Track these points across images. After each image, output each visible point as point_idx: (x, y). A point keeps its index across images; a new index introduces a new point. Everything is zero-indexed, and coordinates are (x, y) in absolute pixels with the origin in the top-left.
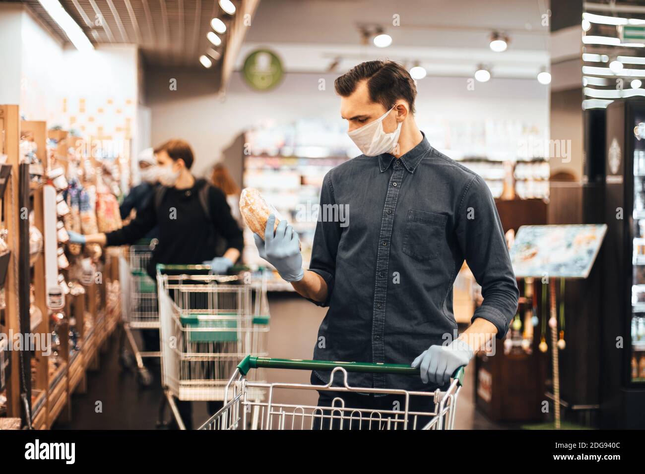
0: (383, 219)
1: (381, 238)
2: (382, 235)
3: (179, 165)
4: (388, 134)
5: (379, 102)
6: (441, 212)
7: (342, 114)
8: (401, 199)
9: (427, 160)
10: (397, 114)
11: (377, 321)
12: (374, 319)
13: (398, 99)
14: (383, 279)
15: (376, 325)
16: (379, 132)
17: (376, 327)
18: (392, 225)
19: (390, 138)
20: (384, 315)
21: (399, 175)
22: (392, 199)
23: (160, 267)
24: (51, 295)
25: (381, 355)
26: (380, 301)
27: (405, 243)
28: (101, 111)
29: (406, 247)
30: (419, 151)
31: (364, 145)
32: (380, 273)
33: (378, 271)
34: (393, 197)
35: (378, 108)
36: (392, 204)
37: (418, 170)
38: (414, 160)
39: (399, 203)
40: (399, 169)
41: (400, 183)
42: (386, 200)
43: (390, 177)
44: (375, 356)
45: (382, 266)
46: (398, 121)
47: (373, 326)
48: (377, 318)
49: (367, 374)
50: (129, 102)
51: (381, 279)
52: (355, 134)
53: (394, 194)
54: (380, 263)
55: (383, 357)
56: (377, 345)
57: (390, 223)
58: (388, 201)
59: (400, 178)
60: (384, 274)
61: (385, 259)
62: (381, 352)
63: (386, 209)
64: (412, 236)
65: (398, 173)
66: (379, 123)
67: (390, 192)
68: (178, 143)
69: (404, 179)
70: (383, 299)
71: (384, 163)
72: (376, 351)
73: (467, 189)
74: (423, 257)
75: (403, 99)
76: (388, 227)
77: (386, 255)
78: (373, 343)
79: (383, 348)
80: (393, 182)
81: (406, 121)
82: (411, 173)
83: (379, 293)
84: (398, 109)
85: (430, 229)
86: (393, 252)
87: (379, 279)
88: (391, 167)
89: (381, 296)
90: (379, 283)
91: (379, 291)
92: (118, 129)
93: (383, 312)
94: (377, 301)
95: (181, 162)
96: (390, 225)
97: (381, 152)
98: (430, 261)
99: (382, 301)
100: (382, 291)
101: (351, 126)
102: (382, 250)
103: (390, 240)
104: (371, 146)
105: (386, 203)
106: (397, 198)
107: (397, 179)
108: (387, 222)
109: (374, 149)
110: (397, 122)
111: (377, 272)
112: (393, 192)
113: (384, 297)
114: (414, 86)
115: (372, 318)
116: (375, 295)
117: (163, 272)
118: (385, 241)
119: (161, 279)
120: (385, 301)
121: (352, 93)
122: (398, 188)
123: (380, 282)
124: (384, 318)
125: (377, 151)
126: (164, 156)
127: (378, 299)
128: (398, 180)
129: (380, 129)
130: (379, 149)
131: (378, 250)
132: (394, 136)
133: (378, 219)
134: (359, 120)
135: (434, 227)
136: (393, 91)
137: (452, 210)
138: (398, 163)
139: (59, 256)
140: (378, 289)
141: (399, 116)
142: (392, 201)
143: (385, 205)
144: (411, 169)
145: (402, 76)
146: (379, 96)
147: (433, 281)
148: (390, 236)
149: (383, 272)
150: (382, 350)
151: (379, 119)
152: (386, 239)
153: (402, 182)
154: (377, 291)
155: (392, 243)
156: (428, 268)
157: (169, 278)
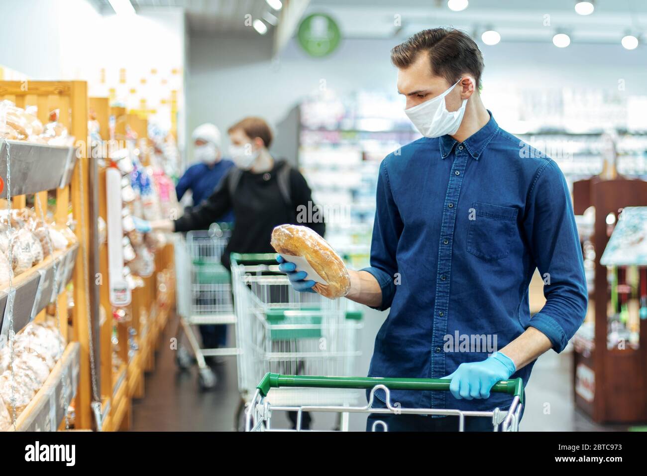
0: (444, 213)
1: (443, 236)
2: (443, 232)
3: (257, 145)
4: (451, 113)
5: (442, 76)
6: (510, 205)
7: (399, 88)
8: (464, 189)
9: (494, 144)
10: (462, 90)
11: (438, 330)
12: (434, 329)
13: (464, 73)
14: (445, 282)
15: (436, 335)
16: (442, 111)
17: (436, 337)
18: (454, 221)
19: (453, 117)
20: (446, 324)
21: (462, 162)
22: (454, 190)
23: (235, 257)
24: (115, 290)
25: (442, 370)
26: (441, 308)
27: (470, 241)
28: (143, 81)
29: (471, 246)
30: (484, 134)
31: (424, 125)
32: (442, 275)
33: (440, 274)
34: (455, 188)
35: (441, 82)
36: (454, 196)
37: (483, 157)
38: (479, 145)
39: (462, 196)
40: (462, 154)
41: (464, 172)
42: (448, 192)
43: (452, 164)
44: (434, 371)
45: (443, 267)
46: (463, 98)
47: (433, 337)
48: (438, 327)
49: (425, 391)
50: (174, 72)
51: (442, 282)
52: (413, 112)
53: (456, 184)
54: (442, 264)
55: (443, 372)
56: (437, 358)
57: (452, 219)
58: (449, 193)
59: (463, 166)
60: (446, 276)
61: (446, 260)
62: (441, 366)
63: (447, 202)
64: (478, 232)
65: (461, 159)
66: (441, 99)
67: (452, 182)
68: (255, 120)
69: (467, 166)
70: (445, 305)
71: (445, 148)
72: (436, 365)
73: (538, 176)
74: (491, 256)
75: (469, 72)
76: (450, 223)
77: (448, 256)
78: (432, 355)
79: (444, 362)
80: (455, 170)
81: (472, 97)
82: (476, 160)
83: (440, 298)
84: (463, 84)
85: (497, 224)
86: (457, 252)
87: (440, 282)
88: (453, 152)
89: (443, 303)
90: (441, 287)
91: (440, 296)
92: (163, 102)
93: (445, 320)
94: (438, 307)
95: (259, 141)
96: (452, 221)
97: (443, 133)
98: (499, 260)
99: (445, 308)
100: (444, 296)
101: (408, 103)
102: (443, 249)
103: (452, 238)
104: (432, 126)
105: (447, 195)
106: (459, 189)
107: (459, 166)
108: (448, 217)
109: (434, 129)
110: (461, 99)
111: (438, 275)
112: (455, 182)
113: (446, 303)
114: (482, 58)
115: (432, 327)
116: (436, 301)
117: (240, 263)
118: (446, 238)
119: (237, 270)
120: (447, 308)
121: (410, 64)
122: (461, 177)
123: (442, 285)
124: (446, 327)
125: (438, 132)
126: (240, 135)
127: (439, 306)
128: (461, 168)
129: (442, 107)
130: (440, 130)
131: (438, 249)
132: (458, 115)
133: (439, 213)
134: (418, 96)
135: (503, 221)
136: (457, 64)
137: (523, 201)
138: (461, 148)
139: (124, 246)
140: (440, 294)
141: (464, 92)
142: (454, 192)
143: (446, 198)
144: (476, 155)
145: (468, 46)
146: (443, 69)
147: (504, 283)
148: (453, 233)
149: (445, 274)
150: (443, 364)
151: (442, 95)
152: (448, 237)
153: (466, 170)
154: (438, 296)
155: (454, 241)
156: (497, 268)
157: (246, 268)
